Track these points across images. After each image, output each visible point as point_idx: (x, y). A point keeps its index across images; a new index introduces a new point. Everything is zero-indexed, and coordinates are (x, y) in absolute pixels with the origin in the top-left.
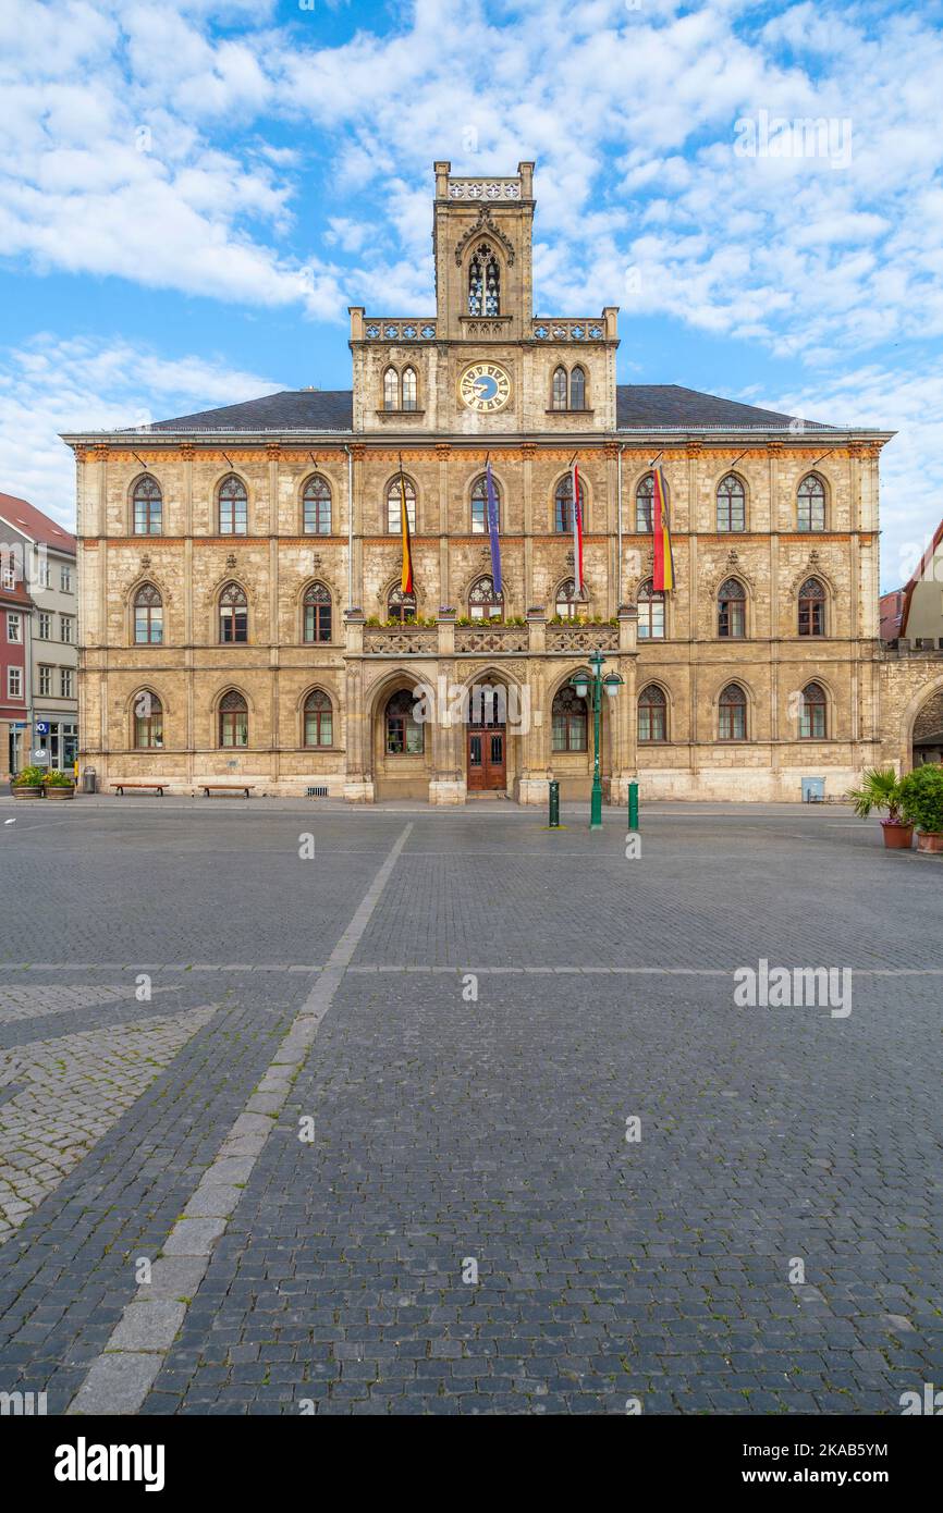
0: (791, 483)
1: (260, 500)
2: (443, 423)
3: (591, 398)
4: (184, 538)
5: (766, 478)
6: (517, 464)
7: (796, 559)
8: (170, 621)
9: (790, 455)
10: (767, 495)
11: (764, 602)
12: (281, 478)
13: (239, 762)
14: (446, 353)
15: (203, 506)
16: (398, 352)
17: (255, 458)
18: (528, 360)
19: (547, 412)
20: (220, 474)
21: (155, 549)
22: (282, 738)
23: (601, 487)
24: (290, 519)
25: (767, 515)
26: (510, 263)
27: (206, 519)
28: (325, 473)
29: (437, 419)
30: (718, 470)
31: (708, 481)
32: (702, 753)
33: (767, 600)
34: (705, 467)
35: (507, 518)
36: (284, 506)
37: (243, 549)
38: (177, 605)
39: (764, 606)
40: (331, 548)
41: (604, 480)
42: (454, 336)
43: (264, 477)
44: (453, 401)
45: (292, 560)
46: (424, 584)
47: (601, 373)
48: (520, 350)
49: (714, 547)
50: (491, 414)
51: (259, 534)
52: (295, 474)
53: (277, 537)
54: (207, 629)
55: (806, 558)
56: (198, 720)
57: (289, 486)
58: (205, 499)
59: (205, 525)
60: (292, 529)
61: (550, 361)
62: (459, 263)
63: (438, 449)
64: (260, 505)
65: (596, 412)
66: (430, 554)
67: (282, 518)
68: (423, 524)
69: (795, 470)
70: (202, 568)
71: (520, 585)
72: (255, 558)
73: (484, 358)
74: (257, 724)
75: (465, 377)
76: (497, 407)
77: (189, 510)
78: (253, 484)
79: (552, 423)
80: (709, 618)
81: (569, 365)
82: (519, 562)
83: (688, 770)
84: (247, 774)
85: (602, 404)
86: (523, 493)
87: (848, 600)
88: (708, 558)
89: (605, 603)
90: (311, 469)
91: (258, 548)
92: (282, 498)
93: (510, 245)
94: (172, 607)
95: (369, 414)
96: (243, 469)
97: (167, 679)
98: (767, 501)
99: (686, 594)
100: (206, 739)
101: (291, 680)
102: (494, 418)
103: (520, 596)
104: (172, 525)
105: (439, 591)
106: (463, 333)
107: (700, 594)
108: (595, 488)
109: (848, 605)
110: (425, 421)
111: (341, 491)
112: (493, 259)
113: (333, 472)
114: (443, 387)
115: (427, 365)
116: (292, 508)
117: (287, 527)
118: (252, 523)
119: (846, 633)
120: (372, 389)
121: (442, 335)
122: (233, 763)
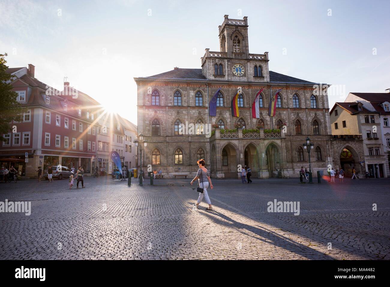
0: (309, 96)
1: (185, 97)
2: (230, 78)
3: (263, 73)
4: (166, 106)
5: (304, 95)
6: (247, 89)
7: (312, 115)
8: (162, 129)
9: (308, 90)
10: (304, 99)
11: (305, 126)
12: (190, 91)
13: (181, 168)
14: (229, 61)
15: (170, 98)
16: (218, 60)
17: (184, 86)
18: (249, 64)
19: (253, 77)
20: (175, 90)
21: (158, 109)
22: (192, 161)
23: (267, 96)
24: (193, 102)
25: (305, 104)
26: (243, 40)
27: (171, 101)
28: (201, 90)
29: (228, 77)
30: (293, 93)
31: (291, 95)
32: (295, 164)
33: (306, 125)
34: (290, 92)
35: (246, 103)
36: (191, 98)
37: (181, 110)
38: (164, 125)
39: (306, 127)
40: (203, 110)
41: (268, 94)
42: (231, 57)
43: (186, 91)
44: (232, 73)
45: (194, 113)
46: (227, 120)
47: (265, 68)
48: (247, 61)
49: (293, 111)
50: (240, 76)
51: (185, 106)
52: (194, 90)
53: (190, 107)
54: (172, 131)
55: (314, 115)
56: (170, 157)
57: (192, 93)
58: (171, 96)
59: (171, 103)
60: (193, 105)
61: (254, 64)
62: (231, 39)
63: (229, 85)
64: (185, 98)
65: (265, 77)
66: (228, 112)
67: (191, 102)
68: (226, 104)
69: (310, 93)
70: (171, 115)
71: (250, 120)
72: (184, 112)
73: (238, 63)
74: (185, 157)
75: (234, 67)
76: (242, 75)
77: (166, 99)
78: (184, 93)
79: (255, 79)
80: (294, 129)
81: (258, 65)
82: (249, 114)
83: (292, 169)
84: (183, 172)
85: (266, 75)
86: (249, 97)
87: (324, 125)
88: (292, 114)
89: (270, 125)
90: (198, 89)
91: (185, 109)
92: (191, 96)
93: (243, 36)
94: (163, 125)
95: (211, 76)
96: (180, 88)
97: (162, 145)
98: (304, 101)
99: (288, 123)
100: (172, 162)
101: (194, 145)
102: (241, 78)
103: (250, 123)
104: (163, 103)
105: (230, 121)
106: (233, 56)
107: (291, 124)
108: (266, 96)
109: (324, 127)
110: (225, 78)
111: (205, 95)
112: (238, 39)
113: (203, 90)
114: (229, 69)
115: (225, 64)
116: (193, 99)
117: (192, 104)
118: (183, 103)
119: (324, 133)
120: (212, 69)
121: (228, 57)
122: (179, 169)
